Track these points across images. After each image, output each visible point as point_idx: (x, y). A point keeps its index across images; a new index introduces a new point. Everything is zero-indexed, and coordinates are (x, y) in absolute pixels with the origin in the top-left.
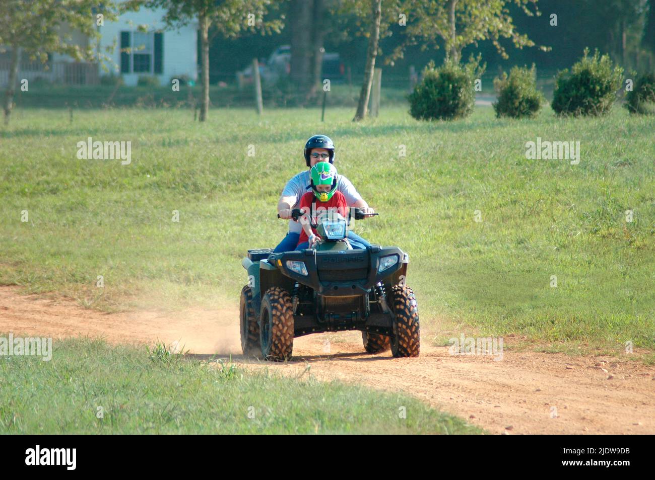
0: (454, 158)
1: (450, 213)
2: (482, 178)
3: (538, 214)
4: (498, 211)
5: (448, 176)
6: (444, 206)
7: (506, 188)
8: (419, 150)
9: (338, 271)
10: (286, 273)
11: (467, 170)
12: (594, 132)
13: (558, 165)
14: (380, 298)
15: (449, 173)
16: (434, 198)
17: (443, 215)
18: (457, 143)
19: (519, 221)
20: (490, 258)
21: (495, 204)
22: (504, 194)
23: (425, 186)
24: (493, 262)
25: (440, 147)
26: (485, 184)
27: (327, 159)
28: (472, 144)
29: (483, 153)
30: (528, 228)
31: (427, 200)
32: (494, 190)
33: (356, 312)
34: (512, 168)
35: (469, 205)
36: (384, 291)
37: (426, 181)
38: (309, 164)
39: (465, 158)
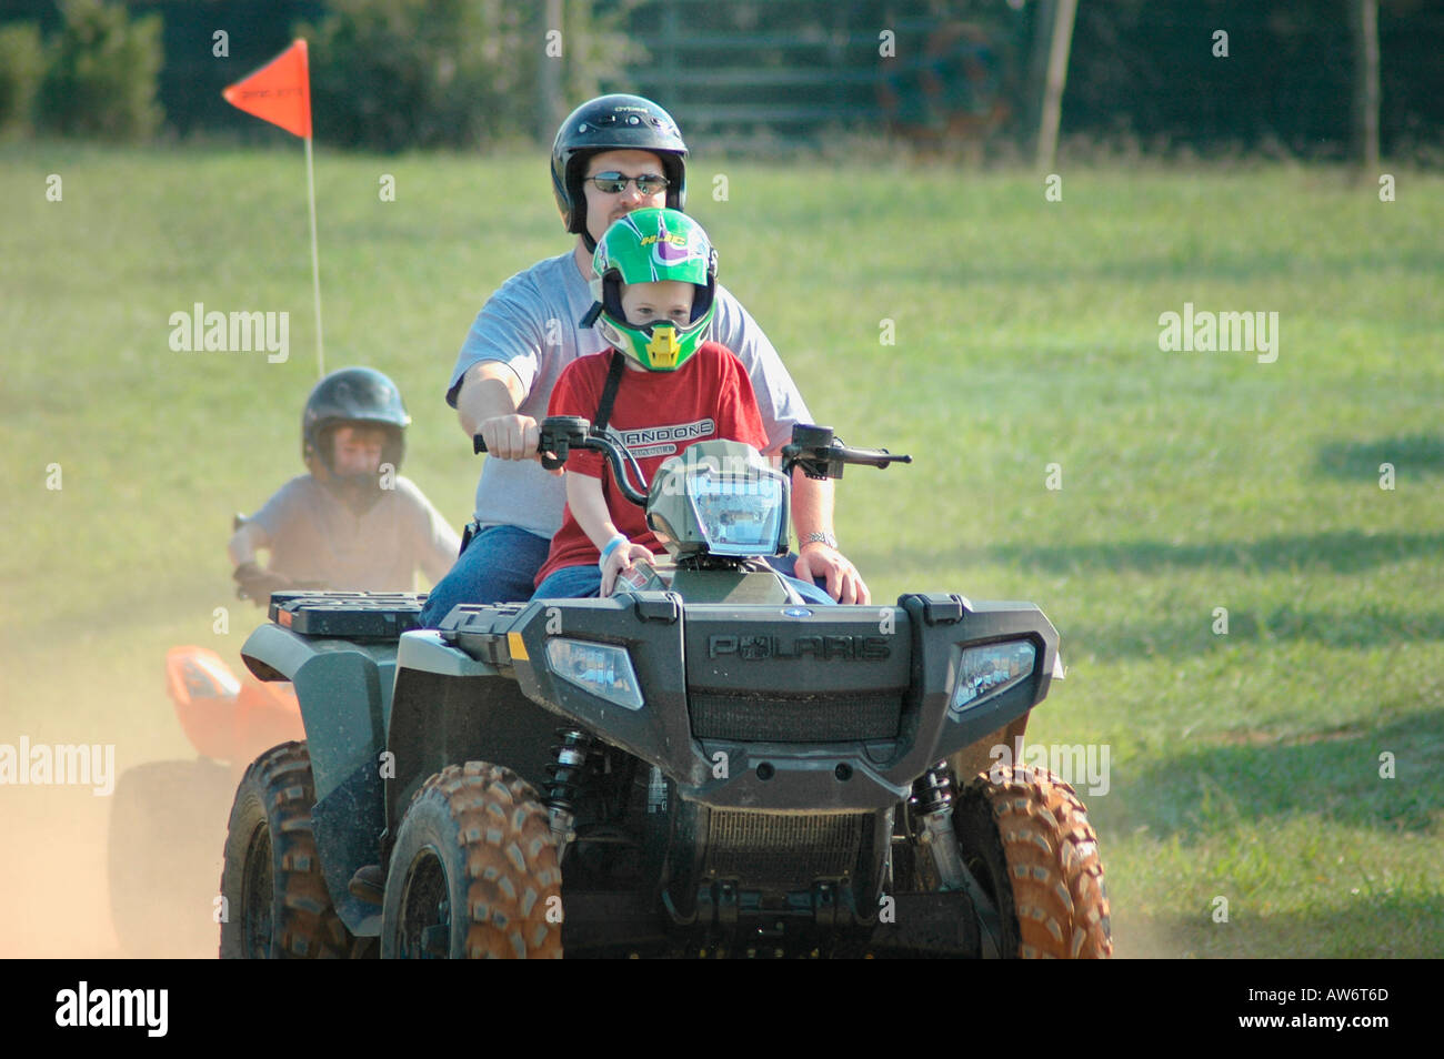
9: (775, 695)
10: (547, 691)
14: (927, 820)
27: (660, 198)
33: (832, 885)
36: (943, 791)
38: (578, 224)
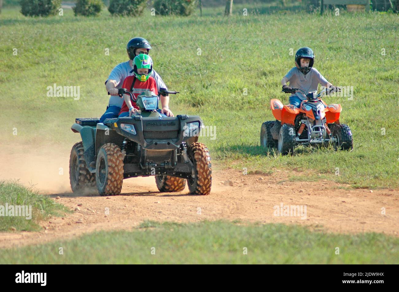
0: (48, 40)
1: (46, 74)
2: (65, 53)
3: (100, 75)
4: (76, 73)
5: (45, 51)
6: (42, 69)
7: (80, 59)
8: (27, 35)
9: (157, 132)
10: (121, 132)
11: (56, 47)
12: (134, 26)
13: (112, 46)
14: (183, 151)
15: (45, 49)
16: (36, 65)
17: (41, 75)
18: (50, 31)
19: (88, 79)
20: (70, 102)
21: (73, 69)
22: (79, 63)
23: (30, 57)
24: (72, 105)
25: (39, 34)
26: (68, 57)
28: (59, 32)
29: (66, 37)
30: (93, 83)
31: (32, 66)
32: (73, 60)
33: (167, 162)
34: (84, 47)
35: (58, 69)
36: (185, 147)
37: (31, 54)
39: (55, 41)
